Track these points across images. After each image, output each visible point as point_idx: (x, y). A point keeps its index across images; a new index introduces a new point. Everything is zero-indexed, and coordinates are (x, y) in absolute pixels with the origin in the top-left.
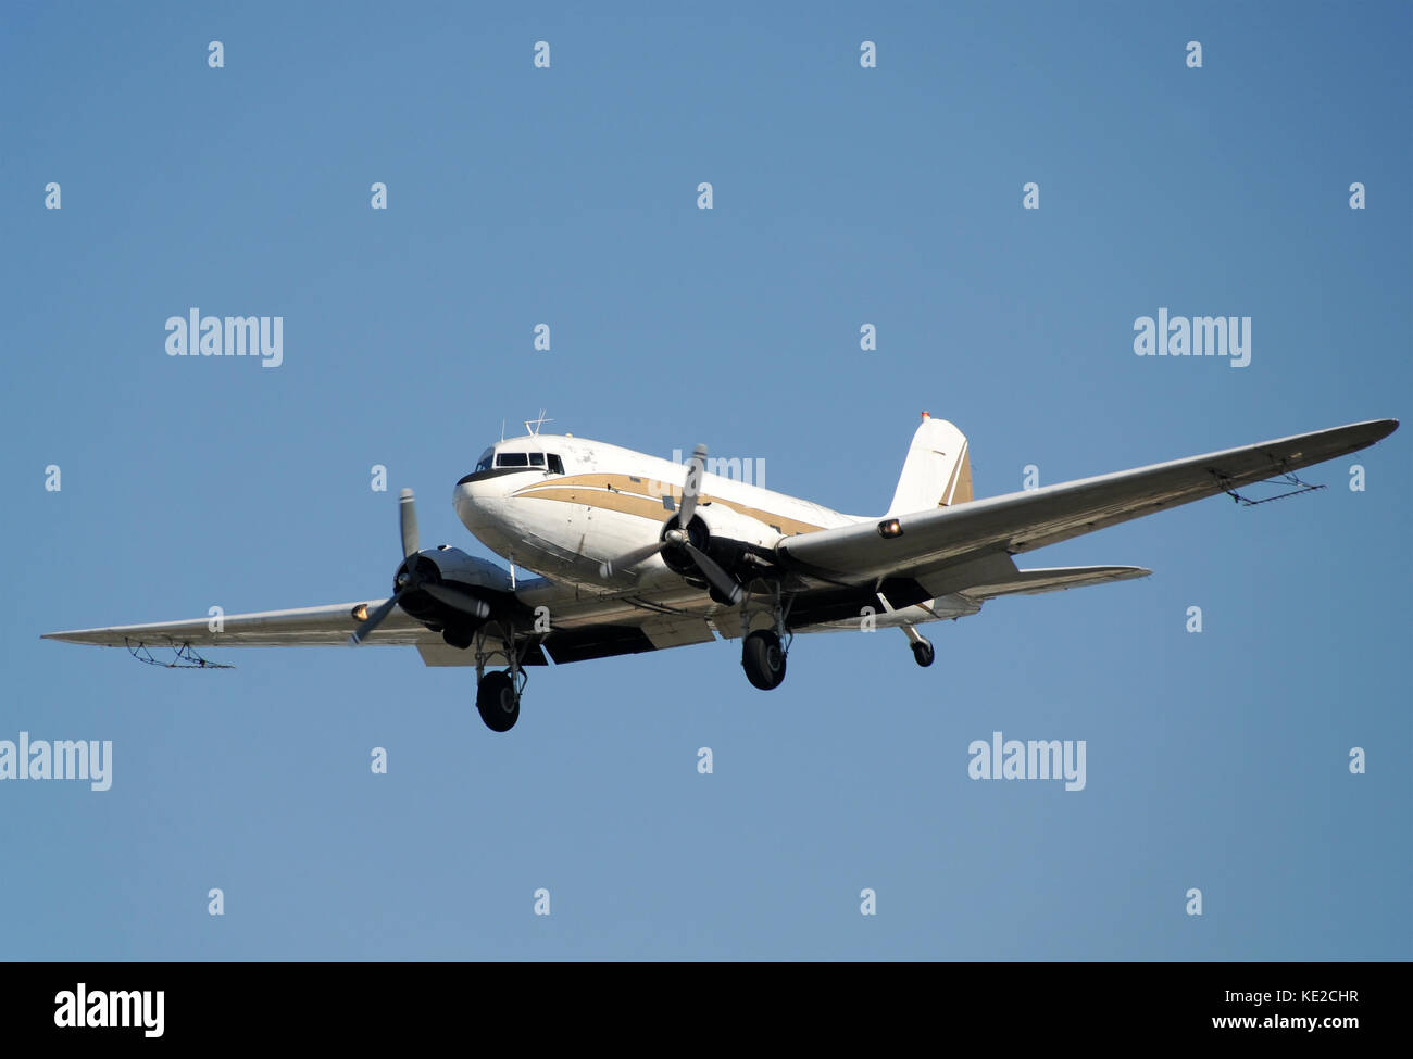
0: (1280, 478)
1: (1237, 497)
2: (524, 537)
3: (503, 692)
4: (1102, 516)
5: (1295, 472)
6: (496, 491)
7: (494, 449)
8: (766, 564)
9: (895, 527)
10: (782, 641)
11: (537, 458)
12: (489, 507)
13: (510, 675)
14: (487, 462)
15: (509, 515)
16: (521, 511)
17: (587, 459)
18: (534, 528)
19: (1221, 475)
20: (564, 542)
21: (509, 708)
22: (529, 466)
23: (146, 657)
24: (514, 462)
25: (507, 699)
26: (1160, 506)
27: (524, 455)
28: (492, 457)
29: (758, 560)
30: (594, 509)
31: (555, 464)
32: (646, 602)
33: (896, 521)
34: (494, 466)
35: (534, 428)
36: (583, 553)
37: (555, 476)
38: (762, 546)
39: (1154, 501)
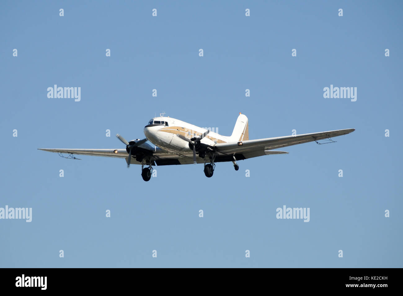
0: (327, 139)
1: (317, 143)
2: (159, 140)
3: (148, 173)
4: (287, 144)
5: (331, 138)
6: (153, 129)
7: (153, 120)
8: (212, 150)
9: (241, 144)
10: (213, 167)
11: (163, 122)
12: (152, 133)
13: (149, 169)
14: (151, 122)
15: (156, 135)
16: (159, 134)
17: (173, 123)
18: (161, 138)
19: (315, 138)
20: (167, 141)
21: (149, 176)
22: (161, 124)
23: (62, 156)
24: (158, 123)
25: (148, 174)
26: (300, 143)
27: (160, 122)
28: (153, 121)
29: (210, 149)
30: (174, 134)
31: (167, 124)
32: (182, 155)
33: (242, 142)
34: (153, 124)
35: (162, 115)
36: (171, 144)
37: (167, 127)
38: (211, 145)
39: (299, 142)
